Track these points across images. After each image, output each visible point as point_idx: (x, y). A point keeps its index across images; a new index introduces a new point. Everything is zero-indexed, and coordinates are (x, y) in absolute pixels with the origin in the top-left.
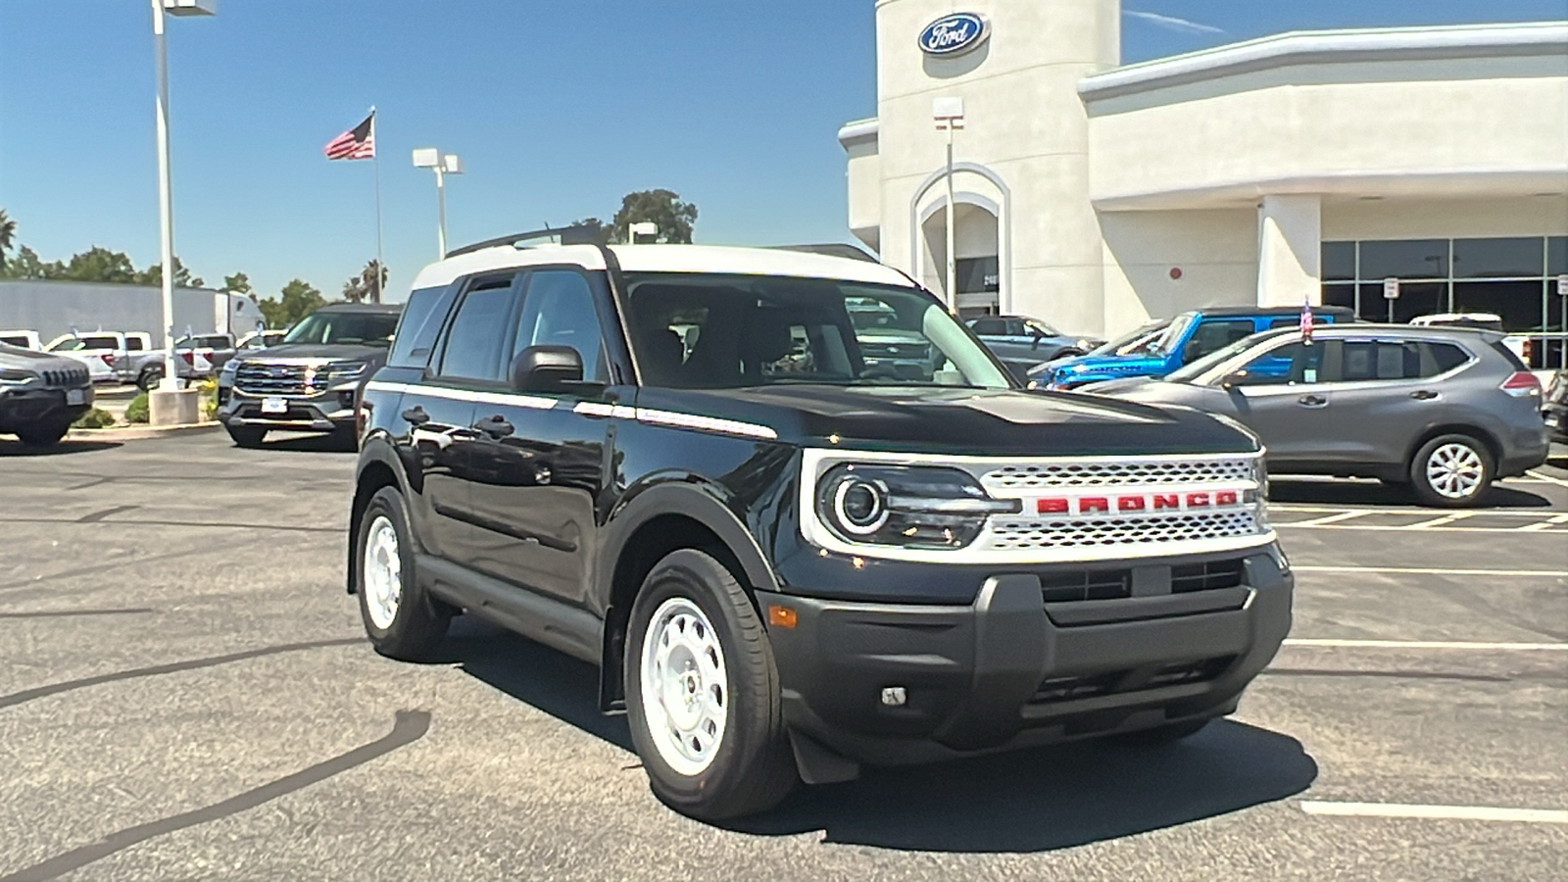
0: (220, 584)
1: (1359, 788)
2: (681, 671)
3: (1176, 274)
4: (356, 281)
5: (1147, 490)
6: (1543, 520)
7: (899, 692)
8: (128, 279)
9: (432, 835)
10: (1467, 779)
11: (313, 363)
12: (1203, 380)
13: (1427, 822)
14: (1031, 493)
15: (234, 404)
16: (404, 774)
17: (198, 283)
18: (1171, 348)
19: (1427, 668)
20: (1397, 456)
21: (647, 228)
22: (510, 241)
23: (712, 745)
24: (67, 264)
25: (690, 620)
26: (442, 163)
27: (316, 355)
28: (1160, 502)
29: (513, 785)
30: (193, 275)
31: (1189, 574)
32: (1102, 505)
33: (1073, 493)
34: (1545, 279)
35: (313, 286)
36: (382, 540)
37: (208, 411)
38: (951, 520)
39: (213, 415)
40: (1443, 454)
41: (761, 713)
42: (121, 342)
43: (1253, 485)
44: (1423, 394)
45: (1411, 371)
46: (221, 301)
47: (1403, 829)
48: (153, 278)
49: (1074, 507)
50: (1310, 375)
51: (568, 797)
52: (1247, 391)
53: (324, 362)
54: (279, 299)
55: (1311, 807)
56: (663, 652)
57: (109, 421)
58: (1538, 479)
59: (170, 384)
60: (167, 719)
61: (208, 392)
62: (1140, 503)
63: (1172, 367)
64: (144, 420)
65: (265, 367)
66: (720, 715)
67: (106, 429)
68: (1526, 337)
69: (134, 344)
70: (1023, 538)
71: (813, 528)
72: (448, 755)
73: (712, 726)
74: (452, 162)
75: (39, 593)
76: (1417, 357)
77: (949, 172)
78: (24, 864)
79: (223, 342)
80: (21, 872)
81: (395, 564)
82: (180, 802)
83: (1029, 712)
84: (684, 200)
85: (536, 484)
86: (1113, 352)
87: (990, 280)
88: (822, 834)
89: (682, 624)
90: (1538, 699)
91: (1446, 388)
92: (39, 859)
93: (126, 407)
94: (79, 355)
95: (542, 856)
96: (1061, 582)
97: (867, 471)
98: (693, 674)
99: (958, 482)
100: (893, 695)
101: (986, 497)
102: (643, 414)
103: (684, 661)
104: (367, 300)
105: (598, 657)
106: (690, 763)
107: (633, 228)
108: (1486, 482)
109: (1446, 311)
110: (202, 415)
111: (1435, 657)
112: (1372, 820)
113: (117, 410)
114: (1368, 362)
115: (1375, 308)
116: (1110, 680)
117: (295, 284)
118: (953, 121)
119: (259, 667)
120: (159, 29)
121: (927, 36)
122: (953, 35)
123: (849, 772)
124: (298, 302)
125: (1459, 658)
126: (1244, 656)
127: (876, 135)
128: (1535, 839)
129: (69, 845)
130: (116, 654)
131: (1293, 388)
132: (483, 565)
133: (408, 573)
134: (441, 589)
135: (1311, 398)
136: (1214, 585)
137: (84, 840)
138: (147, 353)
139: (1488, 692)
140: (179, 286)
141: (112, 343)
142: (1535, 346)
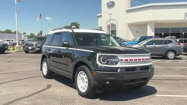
0: (25, 70)
1: (162, 93)
2: (82, 80)
3: (137, 32)
4: (39, 33)
5: (137, 58)
6: (181, 61)
7: (109, 82)
8: (11, 33)
9: (53, 99)
10: (175, 92)
11: (35, 43)
12: (141, 45)
13: (171, 97)
14: (124, 59)
15: (25, 48)
16: (49, 92)
17: (20, 33)
18: (137, 41)
19: (169, 79)
20: (164, 54)
21: (74, 27)
22: (60, 29)
23: (86, 89)
24: (4, 31)
25: (83, 74)
26: (50, 19)
27: (35, 42)
28: (139, 60)
29: (62, 93)
30: (19, 32)
31: (142, 68)
32: (132, 60)
33: (129, 58)
34: (181, 32)
35: (34, 34)
36: (45, 64)
37: (22, 49)
38: (114, 62)
39: (23, 49)
40: (170, 53)
41: (92, 85)
42: (11, 41)
43: (149, 57)
44: (167, 46)
45: (166, 43)
46: (23, 35)
47: (167, 98)
48: (15, 33)
49: (129, 60)
50: (154, 44)
51: (69, 95)
52: (146, 46)
53: (36, 43)
54: (30, 35)
55: (157, 95)
56: (80, 77)
57: (10, 50)
58: (181, 56)
59: (17, 45)
60: (20, 86)
61: (22, 46)
62: (137, 60)
63: (137, 43)
64: (14, 50)
65: (29, 44)
66: (87, 85)
67: (10, 51)
68: (179, 39)
69: (12, 41)
70: (123, 64)
71: (98, 63)
72: (54, 90)
73: (86, 86)
74: (51, 19)
75: (3, 71)
76: (167, 42)
77: (110, 20)
78: (4, 103)
79: (23, 40)
80: (4, 104)
81: (46, 67)
82: (22, 96)
83: (124, 84)
84: (78, 23)
85: (63, 57)
86: (130, 41)
87: (115, 33)
88: (99, 99)
89: (82, 74)
90: (182, 82)
91: (170, 46)
92: (6, 103)
93: (12, 48)
94: (6, 42)
95: (66, 102)
96: (128, 69)
97: (104, 56)
98: (84, 80)
99: (115, 57)
100: (108, 83)
101: (119, 59)
102: (77, 49)
103: (83, 79)
104: (40, 35)
105: (72, 78)
106: (83, 91)
107: (72, 27)
108: (175, 57)
109: (169, 36)
110: (21, 49)
111: (170, 77)
112: (164, 97)
113: (11, 49)
114: (161, 43)
115: (161, 36)
116: (133, 81)
117: (32, 33)
118: (111, 14)
119: (30, 79)
120: (16, 3)
121: (107, 4)
122: (111, 4)
123: (102, 92)
124: (32, 36)
125: (173, 77)
126: (149, 77)
127: (101, 16)
128: (183, 99)
129: (9, 101)
130: (13, 78)
131: (152, 46)
132: (57, 67)
133: (48, 68)
134: (52, 70)
135: (154, 47)
136: (145, 69)
137: (11, 100)
138: (14, 42)
139: (176, 81)
140: (18, 34)
141: (10, 41)
142: (180, 40)
